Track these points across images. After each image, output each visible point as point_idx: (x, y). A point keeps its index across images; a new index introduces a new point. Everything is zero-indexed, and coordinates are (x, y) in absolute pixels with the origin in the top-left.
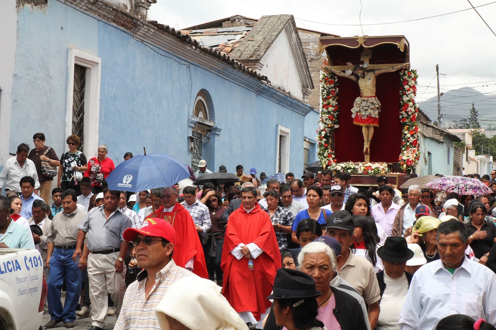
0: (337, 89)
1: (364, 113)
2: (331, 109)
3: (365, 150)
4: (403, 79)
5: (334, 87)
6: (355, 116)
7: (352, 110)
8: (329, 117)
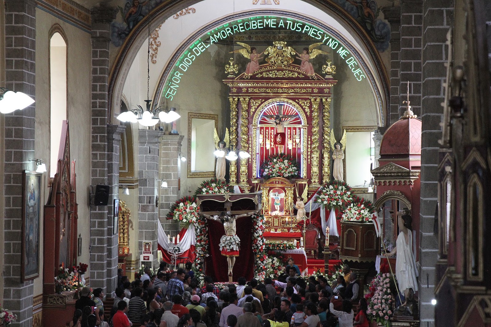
0: (207, 228)
1: (228, 248)
2: (203, 243)
3: (229, 273)
4: (253, 220)
5: (205, 227)
6: (222, 249)
7: (220, 245)
8: (202, 249)
